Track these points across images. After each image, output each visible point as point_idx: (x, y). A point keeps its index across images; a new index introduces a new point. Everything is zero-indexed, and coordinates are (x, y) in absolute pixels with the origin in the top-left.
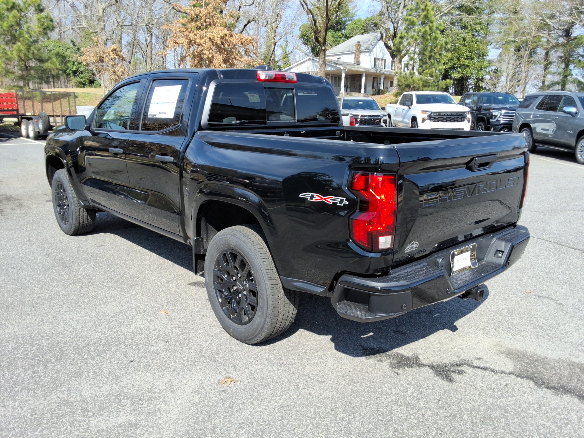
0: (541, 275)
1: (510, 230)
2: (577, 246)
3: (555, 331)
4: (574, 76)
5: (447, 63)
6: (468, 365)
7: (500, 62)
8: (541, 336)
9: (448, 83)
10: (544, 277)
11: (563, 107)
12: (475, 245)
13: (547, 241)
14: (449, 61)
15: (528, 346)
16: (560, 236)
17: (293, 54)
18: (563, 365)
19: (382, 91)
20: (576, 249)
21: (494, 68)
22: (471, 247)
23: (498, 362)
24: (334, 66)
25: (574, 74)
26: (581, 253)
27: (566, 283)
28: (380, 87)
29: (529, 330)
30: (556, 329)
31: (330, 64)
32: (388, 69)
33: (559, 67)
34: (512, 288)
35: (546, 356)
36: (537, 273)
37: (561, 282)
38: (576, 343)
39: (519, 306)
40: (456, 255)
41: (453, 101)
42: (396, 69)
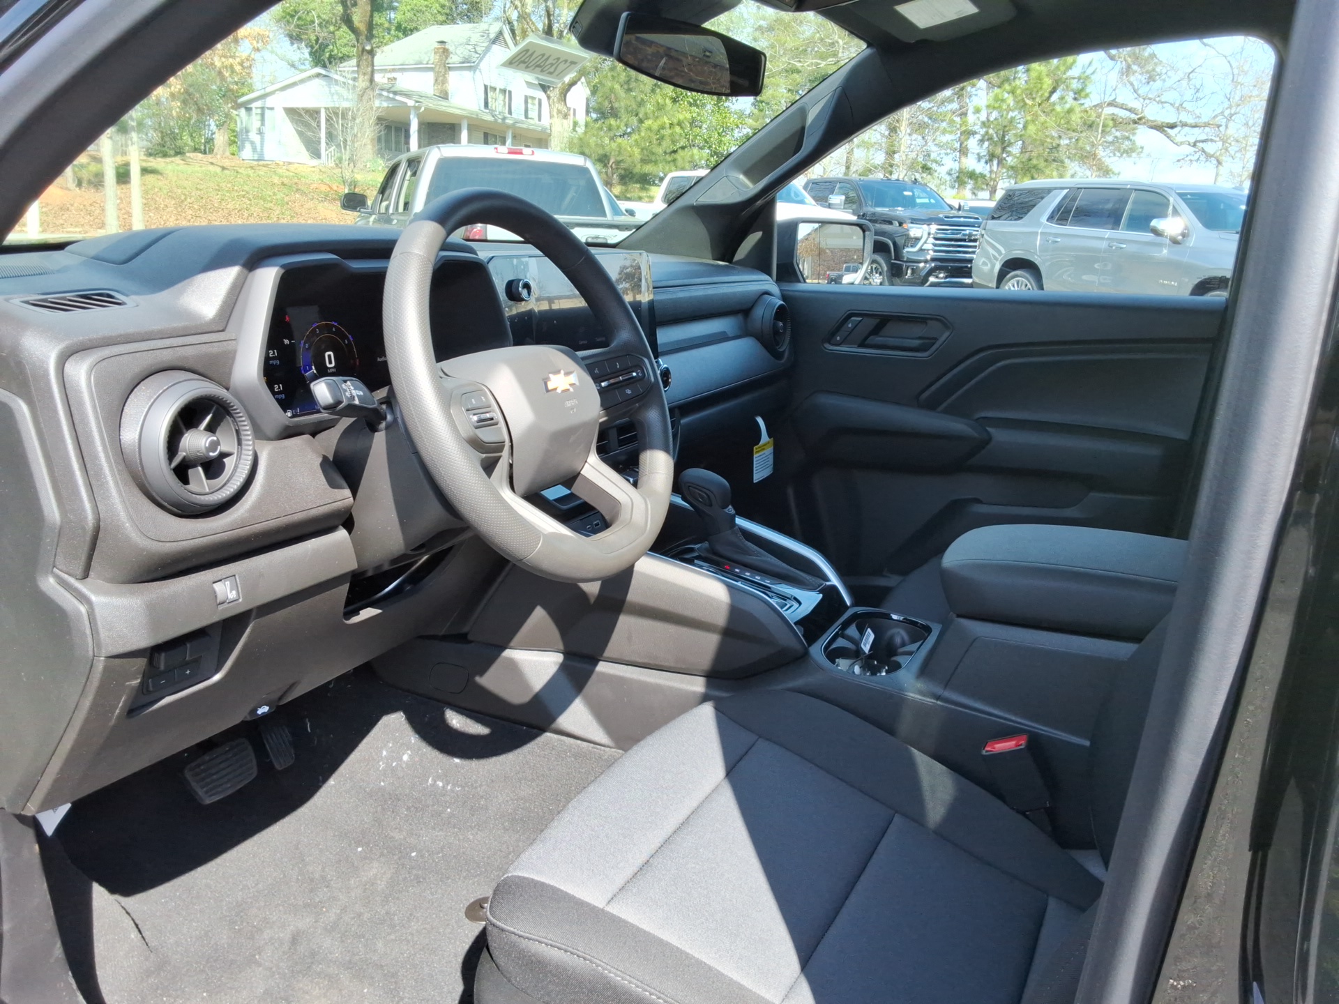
24: (388, 97)
32: (519, 115)
42: (555, 113)
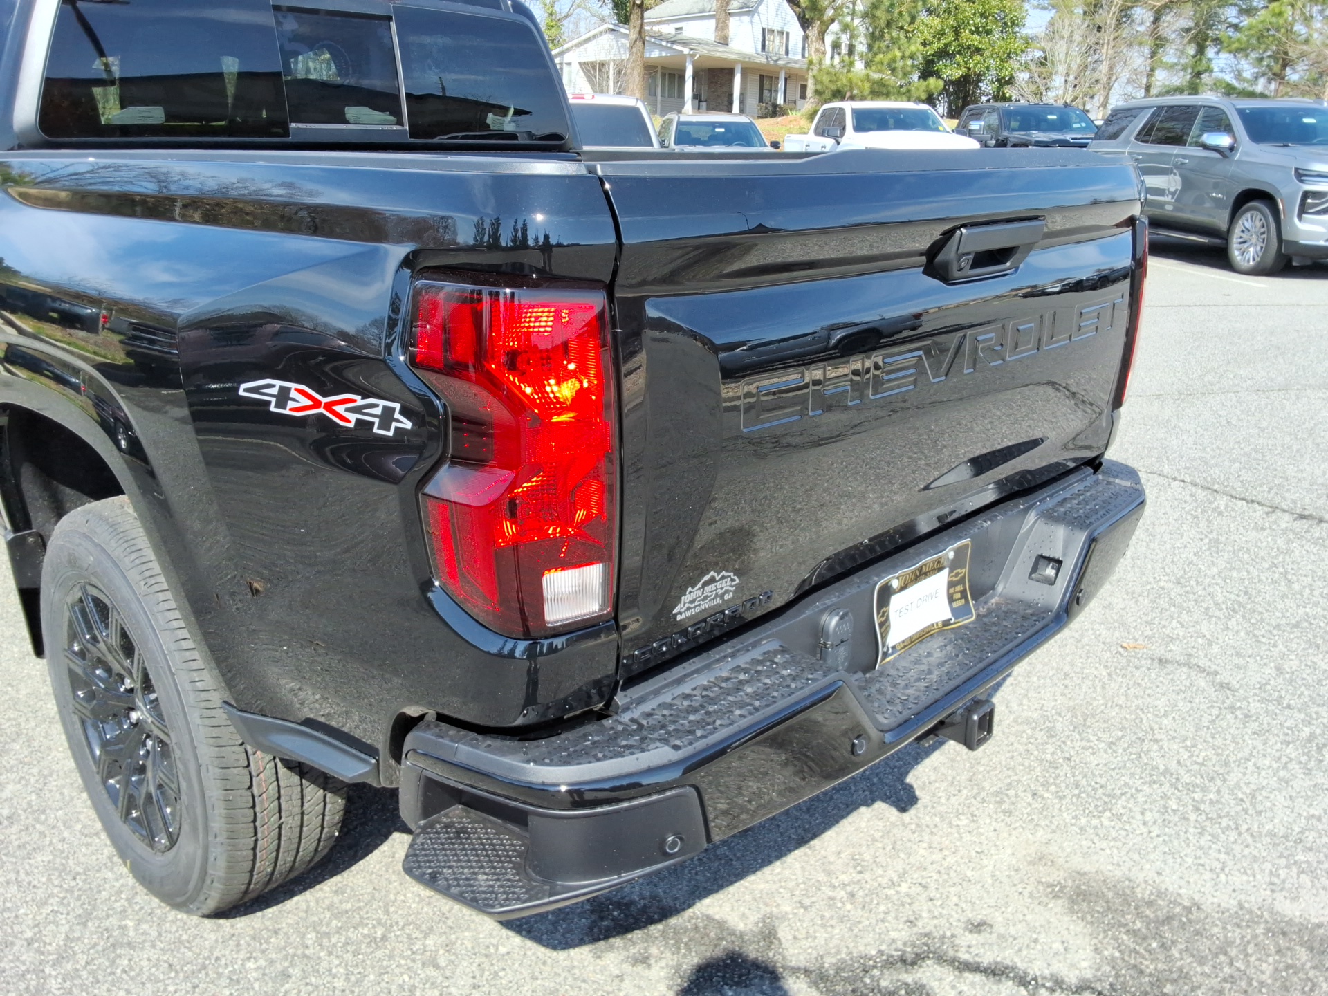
0: (1163, 588)
1: (1081, 480)
2: (1254, 492)
3: (1218, 791)
4: (1217, 74)
5: (931, 43)
6: (941, 959)
7: (1052, 39)
8: (1174, 811)
9: (932, 87)
10: (1173, 594)
11: (1200, 136)
12: (967, 546)
13: (1174, 479)
14: (934, 37)
15: (1136, 857)
16: (1206, 463)
17: (571, 19)
18: (1255, 937)
19: (781, 108)
20: (1253, 501)
21: (1038, 54)
22: (951, 555)
23: (1042, 938)
24: (666, 47)
25: (1216, 69)
26: (1267, 513)
27: (1234, 610)
28: (776, 99)
29: (1138, 791)
30: (1219, 783)
31: (657, 42)
32: (795, 55)
33: (1182, 52)
34: (1082, 636)
35: (1197, 897)
36: (1151, 579)
37: (1221, 610)
38: (1286, 837)
39: (1104, 697)
40: (895, 592)
41: (941, 125)
42: (813, 53)
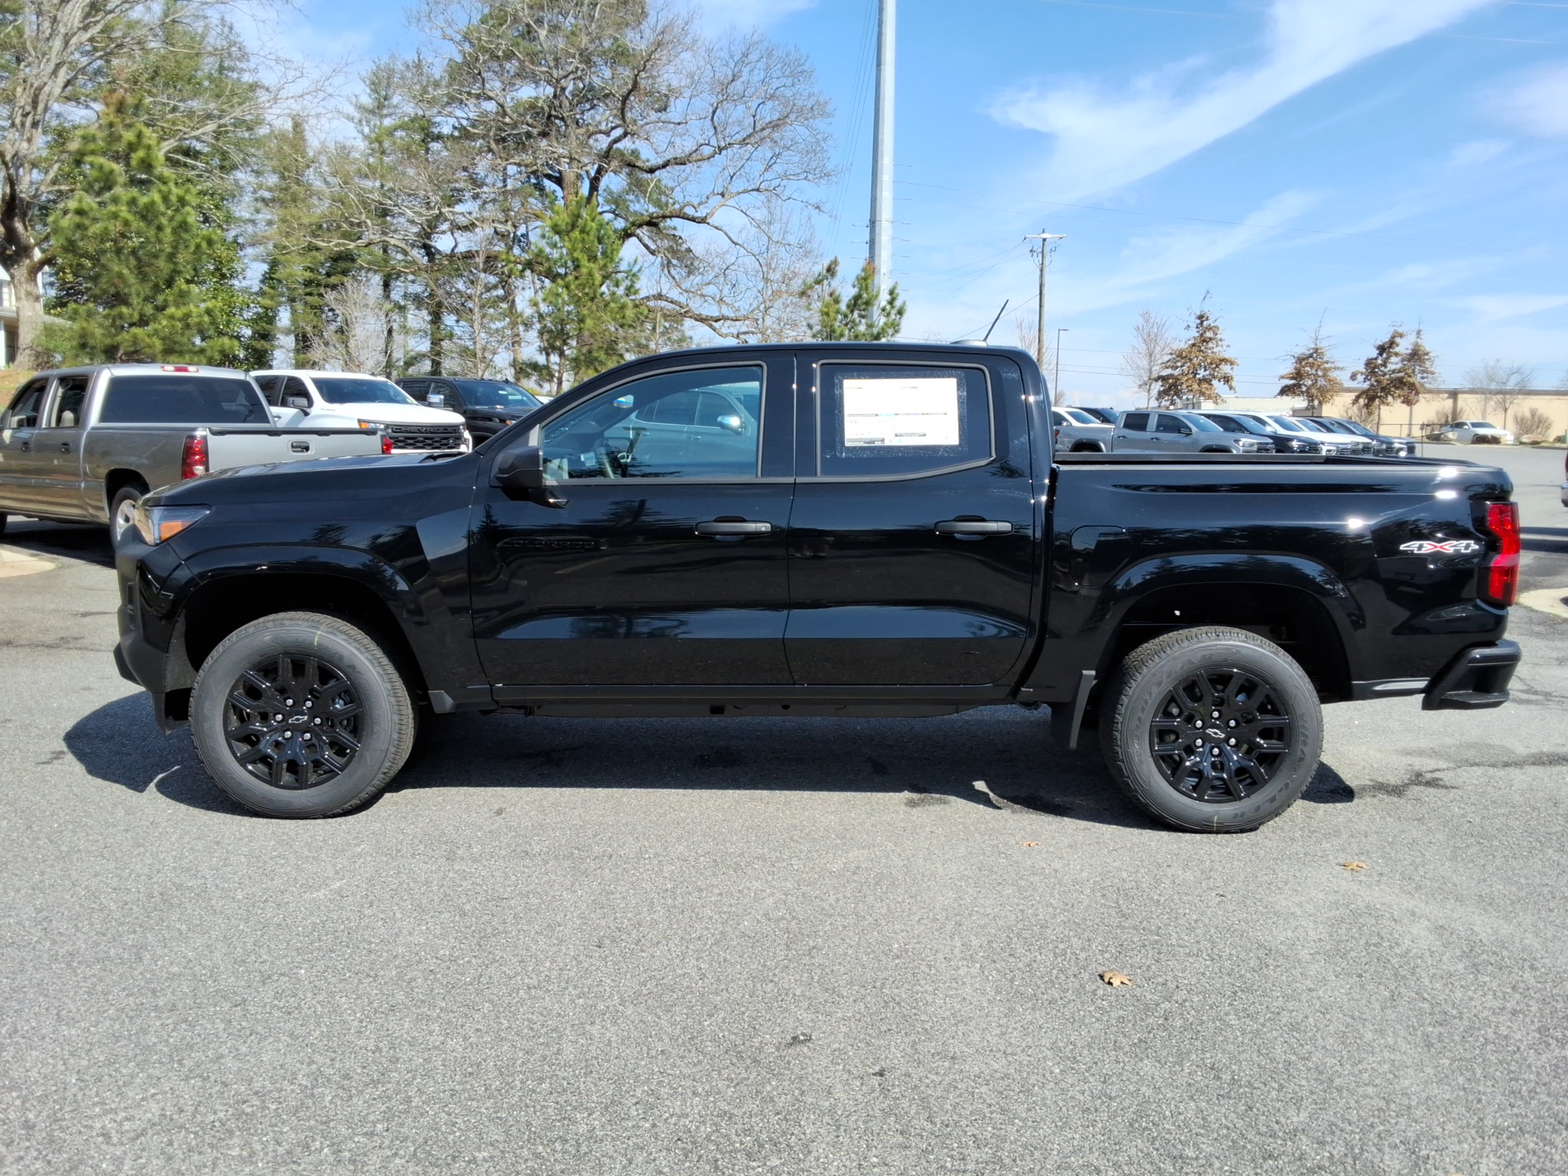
41: (406, 397)
42: (23, 296)
